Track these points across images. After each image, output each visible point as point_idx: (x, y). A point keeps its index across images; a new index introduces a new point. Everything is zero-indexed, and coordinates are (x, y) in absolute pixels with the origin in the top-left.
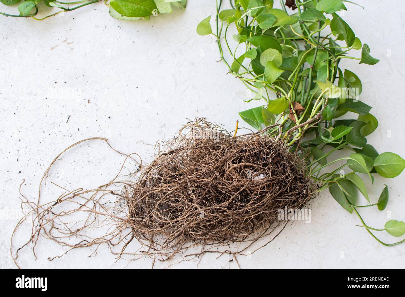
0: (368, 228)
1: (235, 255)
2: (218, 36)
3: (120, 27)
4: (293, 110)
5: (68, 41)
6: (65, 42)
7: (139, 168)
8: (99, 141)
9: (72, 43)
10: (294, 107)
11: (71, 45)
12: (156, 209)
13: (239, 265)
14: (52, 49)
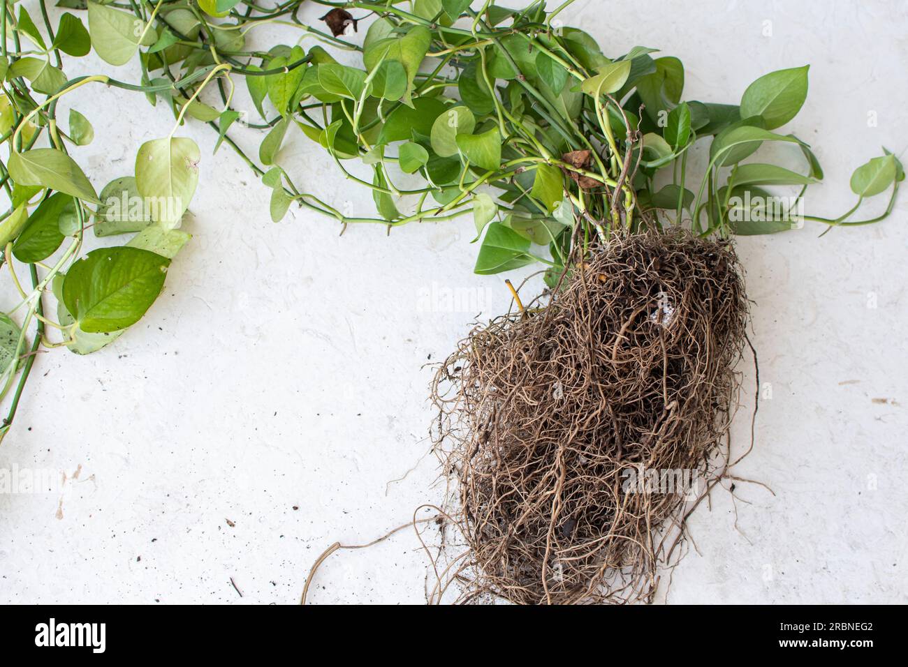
0: (841, 222)
1: (727, 474)
2: (294, 193)
3: (122, 354)
4: (576, 170)
5: (70, 474)
6: (67, 482)
7: (439, 526)
8: (327, 561)
9: (80, 467)
10: (573, 164)
11: (84, 474)
12: (559, 547)
13: (750, 481)
14: (60, 515)
